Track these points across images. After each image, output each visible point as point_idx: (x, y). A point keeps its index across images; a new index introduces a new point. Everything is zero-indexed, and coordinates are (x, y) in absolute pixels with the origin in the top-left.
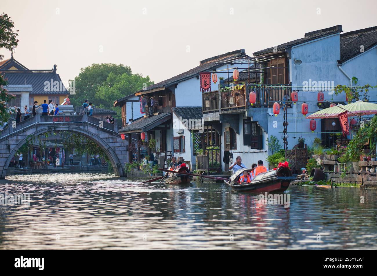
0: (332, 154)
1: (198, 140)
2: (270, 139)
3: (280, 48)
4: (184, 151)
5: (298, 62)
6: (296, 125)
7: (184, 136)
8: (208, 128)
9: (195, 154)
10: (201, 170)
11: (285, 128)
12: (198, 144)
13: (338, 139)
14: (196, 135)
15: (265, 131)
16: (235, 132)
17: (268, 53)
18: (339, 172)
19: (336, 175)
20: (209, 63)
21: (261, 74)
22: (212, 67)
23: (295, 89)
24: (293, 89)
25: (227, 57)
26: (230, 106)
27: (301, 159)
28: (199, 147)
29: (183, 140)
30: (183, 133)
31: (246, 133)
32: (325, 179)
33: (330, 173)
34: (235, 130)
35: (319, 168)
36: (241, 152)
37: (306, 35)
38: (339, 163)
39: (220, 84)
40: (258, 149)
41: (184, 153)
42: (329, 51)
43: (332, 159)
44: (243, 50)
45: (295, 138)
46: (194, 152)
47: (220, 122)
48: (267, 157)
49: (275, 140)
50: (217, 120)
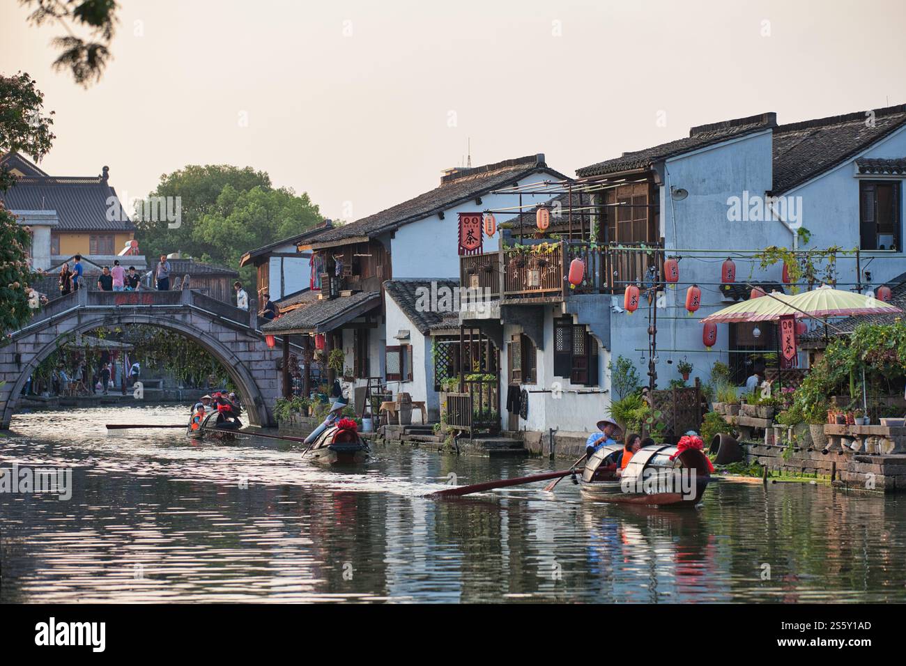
0: (760, 405)
1: (444, 358)
2: (616, 364)
3: (638, 162)
4: (411, 378)
5: (679, 193)
6: (672, 333)
7: (412, 346)
8: (472, 332)
9: (438, 388)
10: (455, 427)
11: (652, 341)
12: (445, 367)
13: (769, 367)
14: (441, 346)
15: (604, 347)
16: (535, 345)
17: (611, 172)
18: (776, 445)
19: (768, 451)
20: (464, 182)
21: (593, 218)
22: (473, 194)
23: (673, 254)
24: (667, 254)
25: (504, 169)
26: (524, 288)
27: (686, 411)
28: (447, 372)
29: (409, 354)
30: (408, 338)
31: (560, 348)
32: (743, 459)
33: (756, 446)
34: (534, 342)
35: (729, 433)
36: (546, 390)
37: (694, 131)
38: (777, 426)
39: (503, 238)
40: (587, 385)
41: (411, 383)
42: (748, 169)
43: (759, 415)
44: (542, 156)
45: (670, 362)
46: (436, 383)
47: (502, 323)
48: (610, 405)
49: (626, 368)
50: (494, 318)
